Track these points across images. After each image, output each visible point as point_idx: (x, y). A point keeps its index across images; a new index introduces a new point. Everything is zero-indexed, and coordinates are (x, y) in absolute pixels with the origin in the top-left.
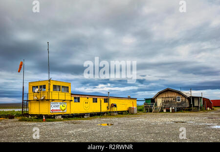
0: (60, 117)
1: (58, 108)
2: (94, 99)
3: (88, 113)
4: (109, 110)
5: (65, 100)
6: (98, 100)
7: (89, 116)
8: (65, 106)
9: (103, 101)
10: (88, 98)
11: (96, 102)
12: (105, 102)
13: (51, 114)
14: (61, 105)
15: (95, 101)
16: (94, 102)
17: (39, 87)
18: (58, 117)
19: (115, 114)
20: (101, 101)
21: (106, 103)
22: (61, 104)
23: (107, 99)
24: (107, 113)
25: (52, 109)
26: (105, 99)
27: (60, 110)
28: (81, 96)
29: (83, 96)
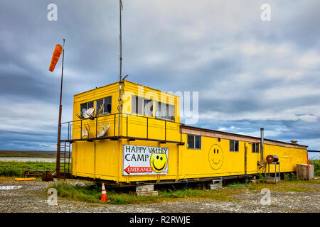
0: (151, 188)
1: (146, 164)
2: (231, 142)
3: (219, 178)
4: (261, 171)
5: (164, 142)
6: (241, 145)
7: (220, 185)
8: (165, 159)
9: (250, 148)
10: (219, 140)
11: (237, 149)
12: (254, 151)
13: (123, 180)
14: (155, 155)
15: (235, 147)
16: (231, 150)
17: (95, 104)
18: (144, 188)
19: (277, 179)
20: (246, 148)
21: (255, 154)
22: (153, 151)
23: (258, 144)
24: (257, 176)
25: (126, 164)
26: (254, 145)
27: (150, 170)
28: (203, 133)
29: (208, 134)
